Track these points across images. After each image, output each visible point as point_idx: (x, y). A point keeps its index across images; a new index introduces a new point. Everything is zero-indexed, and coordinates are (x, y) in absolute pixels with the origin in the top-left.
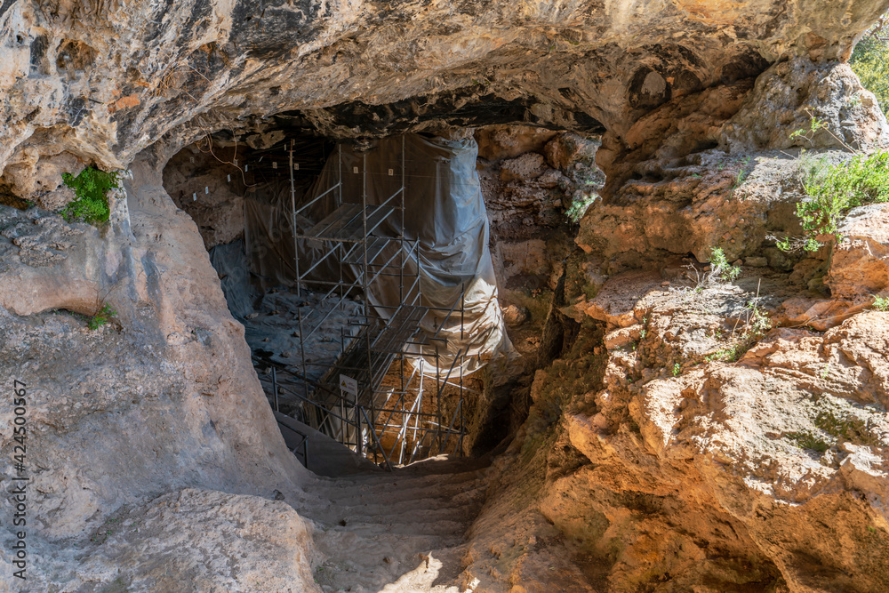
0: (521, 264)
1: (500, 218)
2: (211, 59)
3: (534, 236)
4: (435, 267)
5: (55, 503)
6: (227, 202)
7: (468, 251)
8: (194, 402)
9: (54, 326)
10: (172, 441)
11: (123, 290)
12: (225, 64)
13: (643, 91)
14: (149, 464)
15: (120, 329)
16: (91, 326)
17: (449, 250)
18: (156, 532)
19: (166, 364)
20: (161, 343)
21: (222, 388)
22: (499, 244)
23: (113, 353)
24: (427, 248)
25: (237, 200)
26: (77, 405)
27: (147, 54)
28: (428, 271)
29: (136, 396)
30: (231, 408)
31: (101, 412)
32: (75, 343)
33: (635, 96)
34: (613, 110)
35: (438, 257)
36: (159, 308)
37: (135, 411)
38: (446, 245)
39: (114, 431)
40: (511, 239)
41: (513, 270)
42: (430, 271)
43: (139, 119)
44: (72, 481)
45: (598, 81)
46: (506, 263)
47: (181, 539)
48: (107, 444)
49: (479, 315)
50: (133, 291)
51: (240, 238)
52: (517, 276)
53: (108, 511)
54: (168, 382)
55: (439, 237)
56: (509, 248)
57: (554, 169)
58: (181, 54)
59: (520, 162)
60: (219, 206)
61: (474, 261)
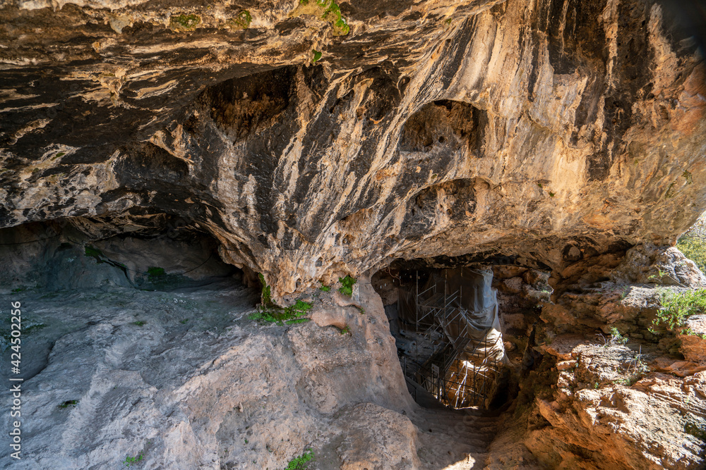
0: (513, 324)
1: (503, 303)
2: (392, 240)
3: (519, 312)
4: (474, 321)
5: (322, 399)
6: (392, 290)
7: (488, 316)
8: (374, 367)
9: (329, 331)
10: (365, 382)
11: (354, 321)
12: (397, 241)
13: (569, 254)
14: (356, 390)
15: (351, 335)
16: (342, 333)
17: (480, 315)
18: (357, 419)
19: (366, 351)
20: (365, 343)
21: (385, 363)
22: (502, 314)
23: (348, 344)
24: (471, 314)
25: (396, 289)
26: (334, 362)
27: (371, 239)
28: (471, 323)
29: (354, 362)
30: (388, 372)
31: (342, 366)
32: (336, 339)
33: (566, 257)
34: (555, 261)
35: (475, 318)
36: (365, 329)
37: (353, 368)
38: (479, 313)
39: (345, 374)
40: (508, 312)
41: (509, 326)
42: (472, 323)
43: (366, 260)
44: (329, 391)
45: (548, 250)
46: (506, 323)
47: (366, 423)
48: (342, 379)
49: (494, 344)
50: (357, 322)
51: (396, 303)
52: (511, 329)
53: (340, 406)
54: (366, 358)
55: (476, 309)
56: (507, 316)
57: (527, 284)
58: (382, 238)
59: (512, 280)
60: (389, 291)
61: (491, 321)
